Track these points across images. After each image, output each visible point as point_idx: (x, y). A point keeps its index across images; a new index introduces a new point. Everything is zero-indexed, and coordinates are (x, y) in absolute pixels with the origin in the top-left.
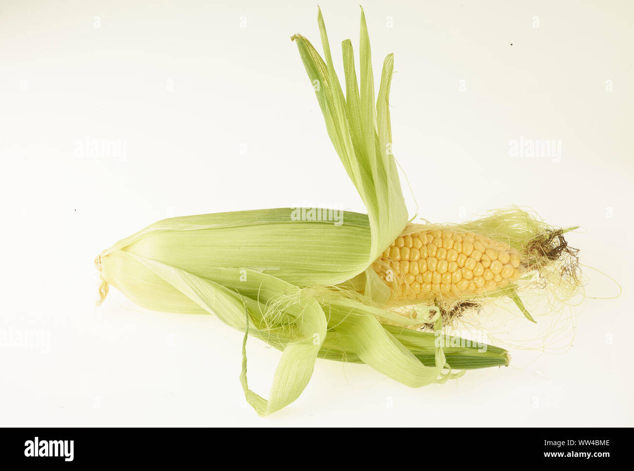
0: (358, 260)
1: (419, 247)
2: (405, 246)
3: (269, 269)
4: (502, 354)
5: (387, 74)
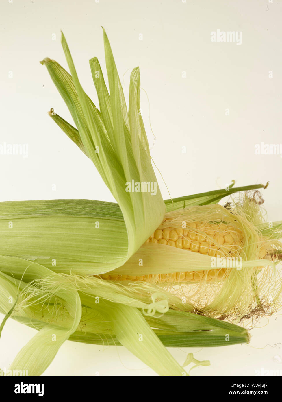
0: (119, 253)
2: (163, 238)
3: (40, 258)
4: (243, 333)
5: (135, 86)
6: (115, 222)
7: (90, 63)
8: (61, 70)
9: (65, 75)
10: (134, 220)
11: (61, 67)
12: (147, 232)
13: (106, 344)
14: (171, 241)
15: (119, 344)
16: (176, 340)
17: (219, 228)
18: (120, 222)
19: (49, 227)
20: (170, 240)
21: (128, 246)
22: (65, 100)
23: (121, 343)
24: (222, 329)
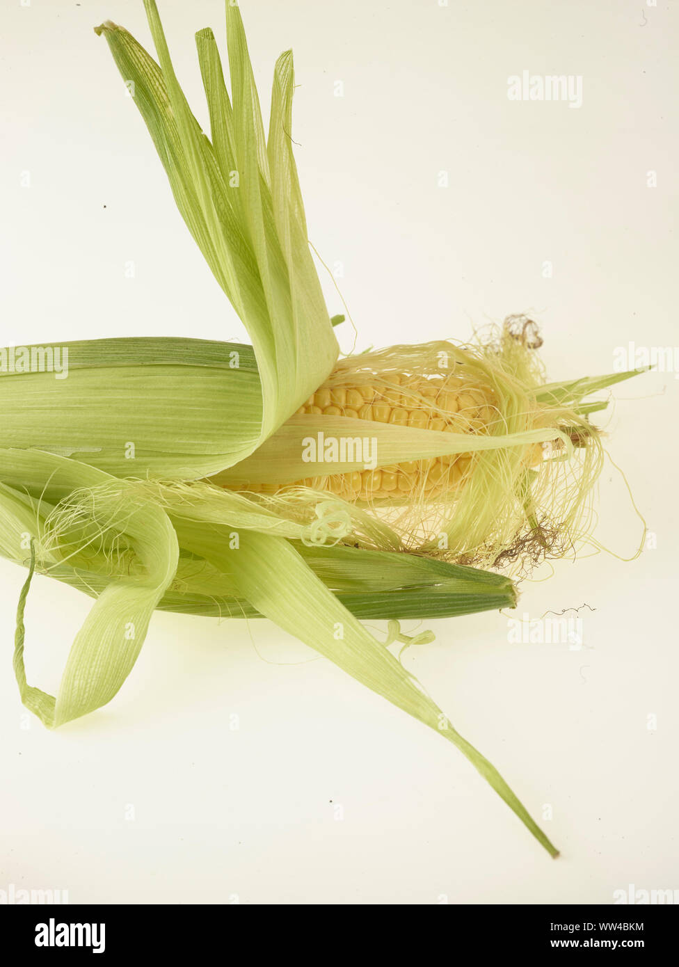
0: (242, 433)
1: (358, 406)
2: (332, 405)
3: (81, 450)
4: (503, 587)
5: (284, 90)
7: (197, 39)
8: (136, 48)
9: (143, 60)
10: (275, 360)
11: (137, 43)
12: (301, 391)
13: (226, 615)
14: (349, 411)
15: (252, 613)
16: (368, 603)
17: (447, 384)
18: (244, 373)
19: (97, 388)
20: (347, 407)
21: (261, 421)
22: (141, 110)
23: (258, 610)
24: (460, 581)
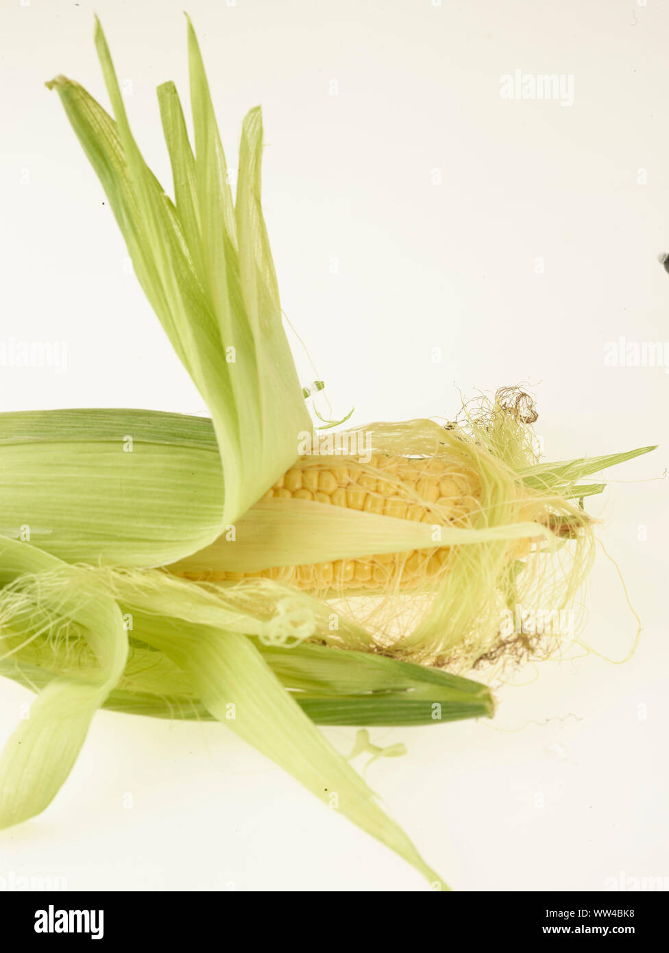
0: (205, 518)
1: (331, 490)
2: (303, 488)
4: (480, 695)
5: (252, 149)
6: (197, 451)
7: (158, 93)
8: (90, 103)
9: (99, 117)
11: (91, 98)
12: (268, 473)
13: (178, 717)
14: (321, 495)
15: (206, 716)
16: (333, 709)
17: (428, 467)
18: (209, 453)
19: (50, 465)
20: (319, 491)
21: (222, 503)
22: (96, 170)
23: (212, 714)
24: (435, 687)
